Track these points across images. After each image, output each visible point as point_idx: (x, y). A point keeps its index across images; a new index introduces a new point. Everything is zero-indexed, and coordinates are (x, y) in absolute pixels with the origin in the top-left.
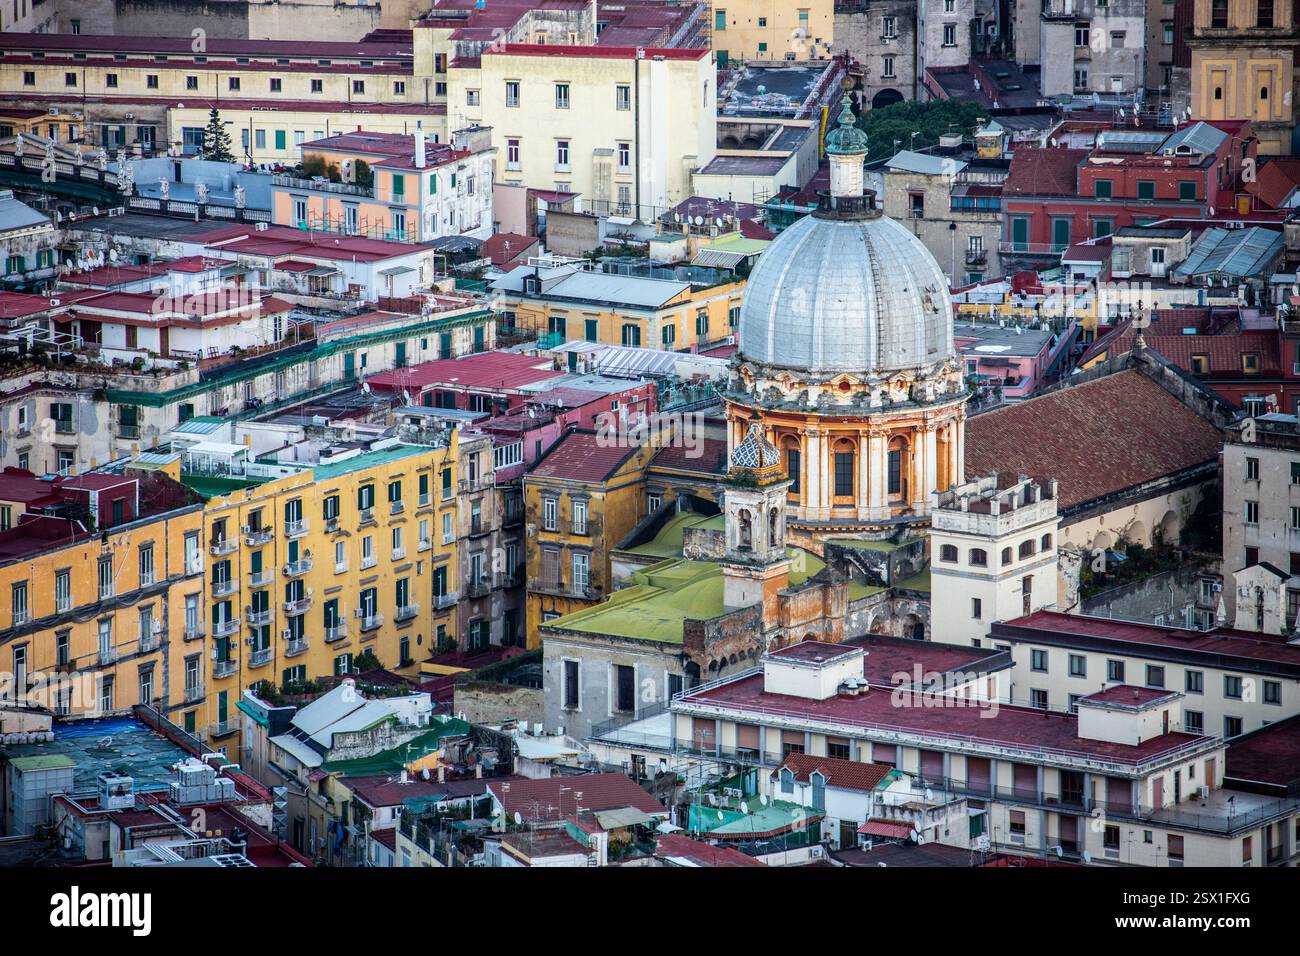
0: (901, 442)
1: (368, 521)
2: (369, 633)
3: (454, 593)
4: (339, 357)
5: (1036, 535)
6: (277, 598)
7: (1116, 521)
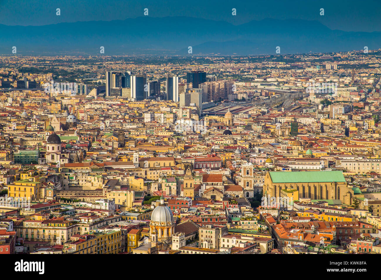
0: (168, 229)
1: (112, 239)
2: (112, 251)
3: (120, 246)
4: (106, 222)
5: (183, 239)
6: (104, 247)
7: (189, 237)
